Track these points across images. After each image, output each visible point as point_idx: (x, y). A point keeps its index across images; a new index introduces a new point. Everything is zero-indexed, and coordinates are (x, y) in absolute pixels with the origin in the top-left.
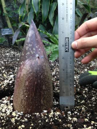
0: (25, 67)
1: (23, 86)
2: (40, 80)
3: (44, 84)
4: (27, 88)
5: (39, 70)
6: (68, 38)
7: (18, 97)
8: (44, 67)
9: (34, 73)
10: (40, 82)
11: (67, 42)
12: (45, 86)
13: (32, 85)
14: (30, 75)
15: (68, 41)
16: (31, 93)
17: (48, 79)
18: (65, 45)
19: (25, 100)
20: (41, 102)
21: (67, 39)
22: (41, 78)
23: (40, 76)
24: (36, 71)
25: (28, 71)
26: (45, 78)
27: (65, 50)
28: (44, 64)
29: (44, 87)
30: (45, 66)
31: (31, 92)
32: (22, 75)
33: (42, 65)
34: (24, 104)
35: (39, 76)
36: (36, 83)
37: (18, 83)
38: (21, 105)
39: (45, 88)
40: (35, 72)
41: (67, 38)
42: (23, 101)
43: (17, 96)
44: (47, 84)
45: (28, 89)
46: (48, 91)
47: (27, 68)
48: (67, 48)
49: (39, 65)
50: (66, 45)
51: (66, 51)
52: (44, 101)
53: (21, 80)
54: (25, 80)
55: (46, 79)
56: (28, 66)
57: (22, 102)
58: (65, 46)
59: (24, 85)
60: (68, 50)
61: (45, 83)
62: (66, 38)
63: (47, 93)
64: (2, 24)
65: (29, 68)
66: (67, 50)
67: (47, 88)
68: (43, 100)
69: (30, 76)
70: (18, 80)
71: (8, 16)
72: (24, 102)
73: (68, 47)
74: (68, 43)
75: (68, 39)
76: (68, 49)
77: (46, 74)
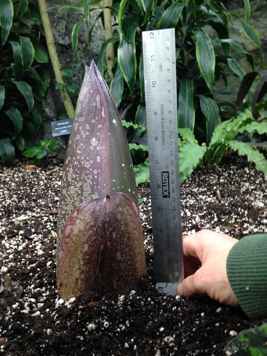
0: (80, 216)
1: (79, 252)
2: (110, 241)
3: (118, 250)
4: (87, 258)
5: (109, 221)
6: (168, 172)
7: (68, 275)
8: (119, 215)
9: (98, 227)
10: (111, 245)
11: (165, 180)
12: (122, 254)
13: (94, 251)
14: (91, 232)
15: (168, 177)
16: (94, 266)
17: (128, 239)
18: (161, 185)
19: (82, 280)
20: (113, 286)
21: (165, 174)
22: (112, 237)
23: (111, 233)
24: (102, 224)
25: (88, 224)
26: (121, 238)
27: (163, 193)
28: (120, 209)
29: (119, 254)
30: (122, 213)
31: (94, 264)
32: (76, 231)
33: (115, 212)
34: (81, 287)
35: (108, 233)
36: (102, 247)
37: (67, 247)
38: (76, 290)
39: (122, 257)
40: (100, 225)
41: (166, 172)
42: (79, 282)
43: (65, 272)
44: (127, 249)
45: (89, 259)
46: (127, 263)
47: (86, 218)
48: (166, 191)
49: (108, 211)
50: (164, 184)
51: (165, 196)
52: (119, 283)
53: (73, 242)
54: (83, 241)
55: (124, 238)
56: (87, 214)
57: (77, 283)
58: (163, 186)
59: (81, 251)
60: (168, 195)
61: (122, 246)
62: (163, 172)
63: (126, 267)
64: (53, 107)
65: (90, 217)
66: (166, 193)
67: (126, 257)
68: (117, 281)
69: (91, 234)
70: (67, 242)
71: (67, 91)
72: (81, 284)
73: (168, 189)
74: (167, 181)
75: (167, 174)
76: (168, 192)
77: (123, 229)
